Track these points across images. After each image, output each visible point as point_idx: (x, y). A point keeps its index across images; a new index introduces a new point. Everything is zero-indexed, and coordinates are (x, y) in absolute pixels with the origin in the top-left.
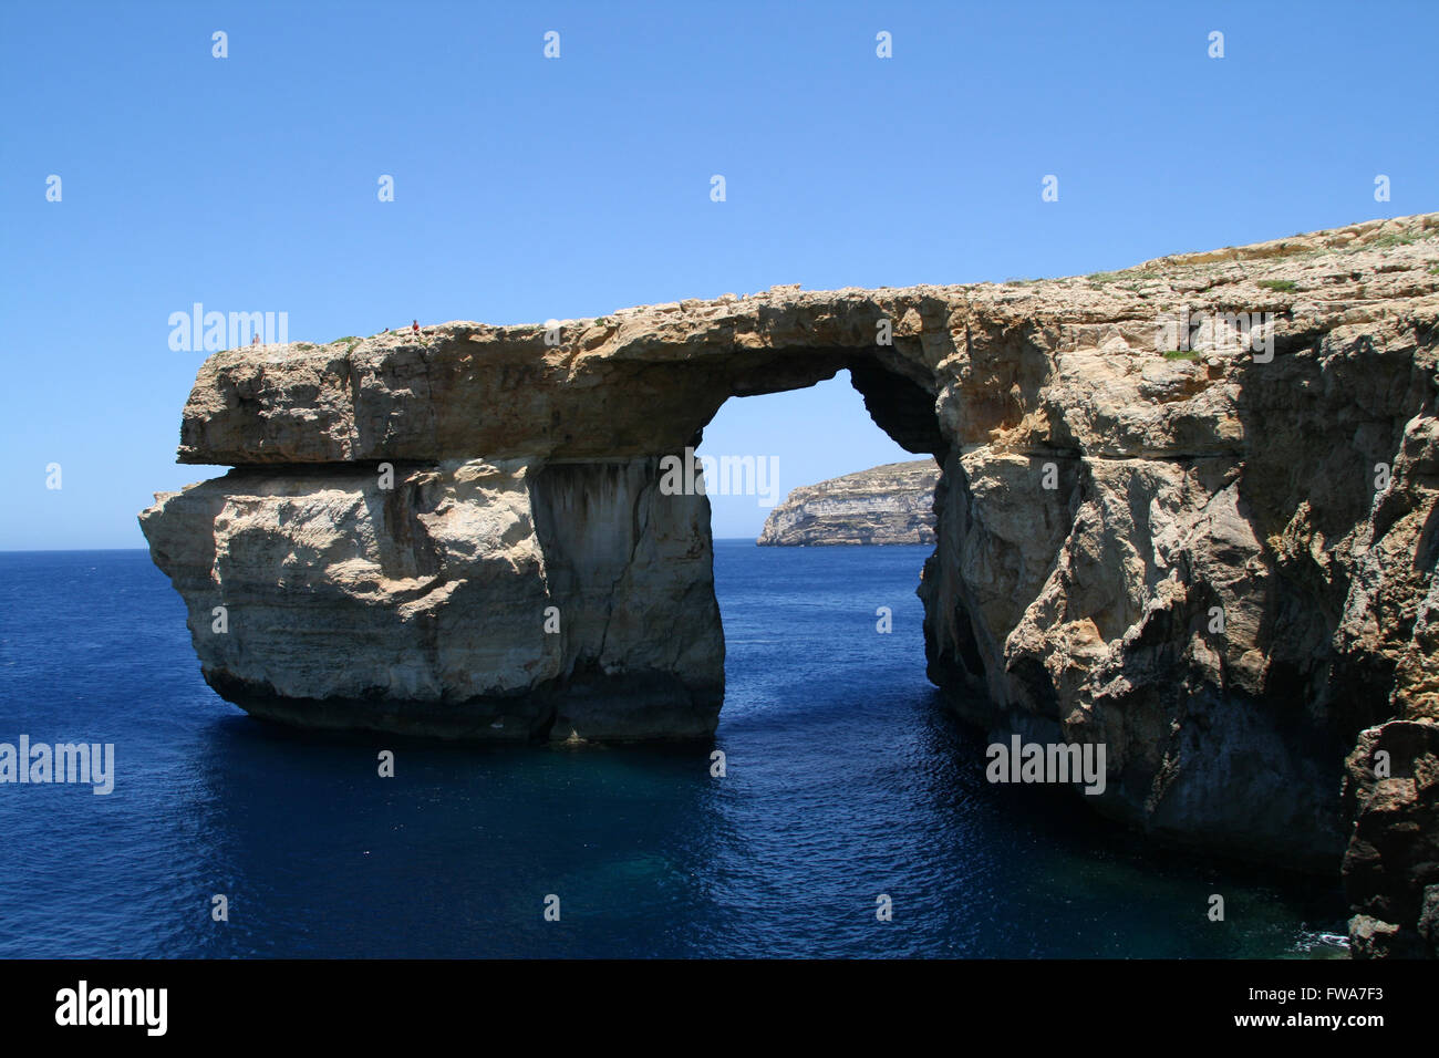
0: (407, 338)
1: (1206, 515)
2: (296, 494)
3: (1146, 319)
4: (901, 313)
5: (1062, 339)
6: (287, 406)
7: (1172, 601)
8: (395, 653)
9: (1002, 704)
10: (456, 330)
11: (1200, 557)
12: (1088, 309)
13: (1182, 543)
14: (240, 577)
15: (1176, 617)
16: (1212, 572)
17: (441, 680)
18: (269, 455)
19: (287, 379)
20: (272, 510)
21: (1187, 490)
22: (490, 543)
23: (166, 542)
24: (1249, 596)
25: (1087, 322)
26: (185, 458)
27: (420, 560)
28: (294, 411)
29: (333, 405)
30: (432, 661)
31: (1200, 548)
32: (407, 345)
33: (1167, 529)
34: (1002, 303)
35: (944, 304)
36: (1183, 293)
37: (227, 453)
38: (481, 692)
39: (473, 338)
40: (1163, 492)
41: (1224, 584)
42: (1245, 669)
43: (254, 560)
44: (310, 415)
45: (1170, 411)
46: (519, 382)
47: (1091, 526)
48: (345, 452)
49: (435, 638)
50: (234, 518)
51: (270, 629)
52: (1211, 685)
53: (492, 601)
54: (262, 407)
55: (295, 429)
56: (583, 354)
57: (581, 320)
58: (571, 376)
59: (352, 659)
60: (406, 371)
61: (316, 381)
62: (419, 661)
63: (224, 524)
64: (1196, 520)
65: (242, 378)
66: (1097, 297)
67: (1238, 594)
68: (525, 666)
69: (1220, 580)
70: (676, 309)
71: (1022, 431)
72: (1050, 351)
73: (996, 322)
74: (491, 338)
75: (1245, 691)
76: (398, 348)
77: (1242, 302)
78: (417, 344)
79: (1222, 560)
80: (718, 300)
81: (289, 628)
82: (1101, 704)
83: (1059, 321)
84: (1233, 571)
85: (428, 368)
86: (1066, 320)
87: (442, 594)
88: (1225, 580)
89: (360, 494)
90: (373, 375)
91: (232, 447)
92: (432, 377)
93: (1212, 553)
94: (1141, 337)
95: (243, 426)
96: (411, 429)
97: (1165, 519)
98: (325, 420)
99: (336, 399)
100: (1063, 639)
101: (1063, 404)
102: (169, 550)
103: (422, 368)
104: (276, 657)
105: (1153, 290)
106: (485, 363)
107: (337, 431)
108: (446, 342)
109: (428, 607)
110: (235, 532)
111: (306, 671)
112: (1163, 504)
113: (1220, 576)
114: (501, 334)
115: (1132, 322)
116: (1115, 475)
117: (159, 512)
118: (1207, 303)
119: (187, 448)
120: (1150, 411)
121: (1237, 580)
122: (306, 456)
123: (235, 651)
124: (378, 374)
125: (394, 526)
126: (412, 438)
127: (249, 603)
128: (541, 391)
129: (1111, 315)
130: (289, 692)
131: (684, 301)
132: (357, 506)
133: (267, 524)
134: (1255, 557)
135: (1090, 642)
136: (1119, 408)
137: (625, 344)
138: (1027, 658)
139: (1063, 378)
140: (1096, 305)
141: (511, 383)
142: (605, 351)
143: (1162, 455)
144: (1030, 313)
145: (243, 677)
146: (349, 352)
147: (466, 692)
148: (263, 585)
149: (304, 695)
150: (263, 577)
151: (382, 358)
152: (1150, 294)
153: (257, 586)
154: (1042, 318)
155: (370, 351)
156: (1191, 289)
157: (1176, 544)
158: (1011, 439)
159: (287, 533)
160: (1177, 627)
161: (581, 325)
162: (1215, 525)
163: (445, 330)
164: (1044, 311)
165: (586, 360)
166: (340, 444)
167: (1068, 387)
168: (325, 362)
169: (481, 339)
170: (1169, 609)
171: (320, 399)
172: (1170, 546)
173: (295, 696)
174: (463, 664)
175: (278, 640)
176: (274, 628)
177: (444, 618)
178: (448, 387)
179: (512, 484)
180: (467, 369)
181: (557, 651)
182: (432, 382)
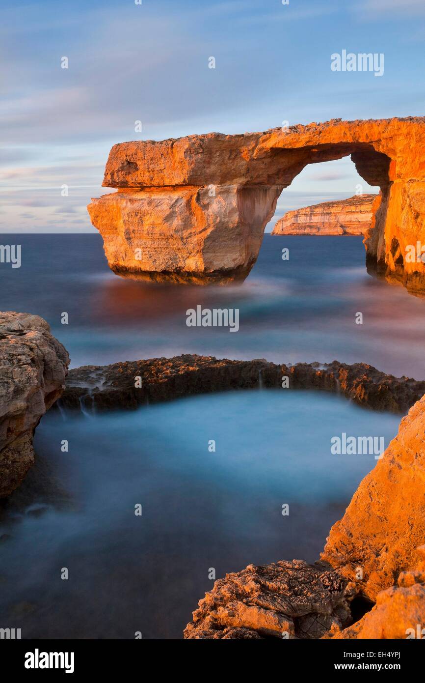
8: (187, 255)
22: (224, 215)
23: (97, 216)
27: (198, 221)
30: (202, 257)
32: (196, 142)
37: (123, 182)
38: (217, 269)
46: (235, 156)
48: (171, 182)
49: (203, 249)
53: (223, 237)
54: (137, 165)
55: (152, 173)
56: (259, 146)
60: (195, 151)
61: (159, 155)
62: (198, 257)
68: (233, 260)
76: (193, 143)
78: (199, 142)
81: (149, 246)
85: (203, 150)
90: (183, 153)
98: (163, 170)
102: (99, 219)
103: (201, 150)
104: (144, 256)
106: (223, 149)
107: (167, 174)
109: (201, 238)
111: (155, 261)
114: (230, 137)
122: (155, 183)
124: (185, 152)
126: (196, 177)
128: (242, 160)
130: (148, 269)
137: (277, 142)
141: (232, 157)
146: (173, 144)
151: (187, 147)
155: (181, 144)
161: (259, 134)
163: (210, 135)
166: (169, 179)
168: (163, 148)
169: (222, 140)
174: (212, 258)
175: (145, 250)
176: (144, 246)
177: (207, 242)
178: (211, 158)
179: (232, 194)
180: (217, 151)
181: (244, 255)
182: (205, 156)
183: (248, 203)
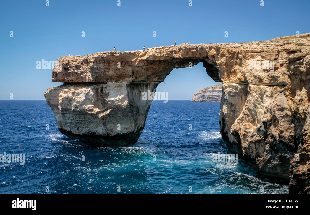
0: (100, 54)
1: (276, 99)
2: (76, 89)
3: (267, 52)
4: (210, 50)
5: (246, 57)
6: (74, 70)
7: (267, 120)
8: (97, 125)
9: (231, 141)
10: (111, 53)
11: (274, 109)
12: (253, 50)
13: (270, 106)
14: (64, 107)
15: (268, 123)
16: (277, 113)
17: (107, 131)
18: (71, 80)
19: (74, 64)
20: (71, 93)
21: (272, 93)
22: (118, 101)
23: (49, 99)
24: (285, 119)
25: (253, 53)
26: (53, 81)
27: (103, 105)
28: (75, 71)
29: (84, 70)
30: (105, 127)
31: (274, 107)
32: (100, 56)
33: (267, 102)
34: (233, 48)
35: (220, 48)
36: (277, 46)
37: (62, 80)
38: (116, 134)
39: (115, 55)
40: (267, 94)
41: (279, 116)
42: (283, 136)
43: (67, 104)
44: (79, 72)
45: (269, 74)
46: (125, 65)
47: (250, 101)
48: (86, 80)
49: (106, 122)
50: (63, 95)
51: (70, 119)
52: (275, 140)
53: (118, 114)
54: (69, 70)
55: (76, 75)
56: (139, 59)
57: (139, 51)
58: (137, 63)
59: (88, 126)
60: (99, 62)
61: (80, 64)
62: (103, 127)
63: (61, 96)
64: (274, 100)
65: (65, 63)
66: (256, 47)
67: (283, 118)
68: (126, 129)
69: (279, 115)
70: (161, 48)
71: (237, 78)
72: (243, 59)
73: (231, 52)
74: (119, 55)
75: (283, 142)
76: (98, 57)
77: (290, 48)
78: (102, 56)
79: (280, 110)
80: (170, 46)
81: (74, 119)
82: (251, 143)
83: (246, 52)
84: (282, 113)
85: (104, 61)
86: (247, 52)
87: (107, 112)
88: (280, 115)
89: (89, 89)
90: (92, 63)
91: (63, 79)
92: (105, 63)
93: (277, 108)
94: (266, 56)
95: (65, 74)
96: (101, 75)
97: (267, 100)
98: (82, 73)
99: (85, 68)
100: (243, 127)
101: (246, 72)
102: (50, 101)
103: (103, 61)
104: (72, 125)
105: (270, 45)
106: (117, 60)
107: (85, 75)
108: (109, 55)
109: (104, 115)
110: (63, 97)
111: (78, 129)
112: (267, 96)
113: (278, 114)
114: (121, 54)
115: (263, 53)
116: (256, 89)
117: (48, 93)
118: (282, 49)
119: (53, 79)
120: (265, 74)
121: (282, 115)
122: (78, 81)
123: (64, 123)
124: (93, 63)
125: (97, 97)
126: (101, 77)
127: (66, 113)
128: (130, 67)
129: (259, 51)
130: (75, 133)
131: (163, 46)
132: (89, 92)
133: (70, 96)
134: (287, 110)
135: (249, 128)
136: (258, 73)
137: (148, 56)
138: (235, 131)
139: (246, 66)
140: (255, 49)
141: (123, 65)
142: (144, 58)
143: (267, 85)
144: (239, 50)
145: (66, 129)
146: (87, 58)
147: (113, 134)
148: (69, 109)
149: (78, 134)
150: (69, 108)
151: (94, 59)
152: (269, 46)
153: (68, 109)
154: (242, 52)
155: (91, 58)
156: (279, 45)
157: (269, 106)
158: (234, 80)
159: (74, 98)
160: (268, 126)
161: (139, 52)
162: (278, 102)
163: (108, 53)
164: (243, 50)
165: (140, 60)
166: (85, 78)
167: (247, 68)
168: (82, 60)
169: (116, 55)
170: (266, 121)
171: (81, 68)
172: (267, 106)
173: (76, 134)
174: (112, 128)
175: (72, 121)
176: (71, 119)
177: (107, 117)
178: (109, 66)
179: (123, 88)
180: (113, 62)
181: (133, 125)
182: (105, 65)
183: (136, 92)
